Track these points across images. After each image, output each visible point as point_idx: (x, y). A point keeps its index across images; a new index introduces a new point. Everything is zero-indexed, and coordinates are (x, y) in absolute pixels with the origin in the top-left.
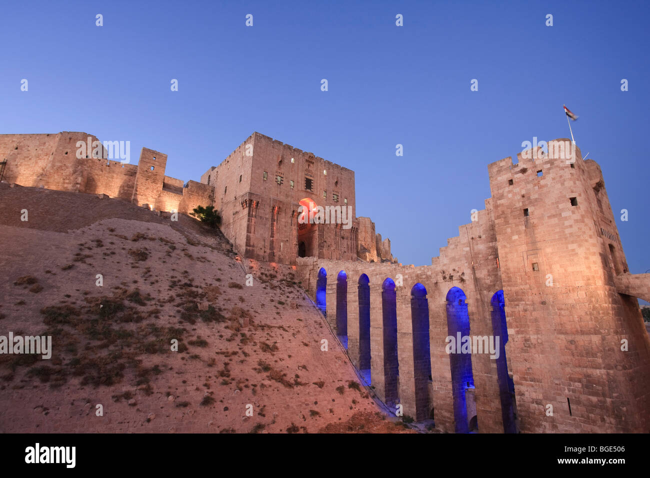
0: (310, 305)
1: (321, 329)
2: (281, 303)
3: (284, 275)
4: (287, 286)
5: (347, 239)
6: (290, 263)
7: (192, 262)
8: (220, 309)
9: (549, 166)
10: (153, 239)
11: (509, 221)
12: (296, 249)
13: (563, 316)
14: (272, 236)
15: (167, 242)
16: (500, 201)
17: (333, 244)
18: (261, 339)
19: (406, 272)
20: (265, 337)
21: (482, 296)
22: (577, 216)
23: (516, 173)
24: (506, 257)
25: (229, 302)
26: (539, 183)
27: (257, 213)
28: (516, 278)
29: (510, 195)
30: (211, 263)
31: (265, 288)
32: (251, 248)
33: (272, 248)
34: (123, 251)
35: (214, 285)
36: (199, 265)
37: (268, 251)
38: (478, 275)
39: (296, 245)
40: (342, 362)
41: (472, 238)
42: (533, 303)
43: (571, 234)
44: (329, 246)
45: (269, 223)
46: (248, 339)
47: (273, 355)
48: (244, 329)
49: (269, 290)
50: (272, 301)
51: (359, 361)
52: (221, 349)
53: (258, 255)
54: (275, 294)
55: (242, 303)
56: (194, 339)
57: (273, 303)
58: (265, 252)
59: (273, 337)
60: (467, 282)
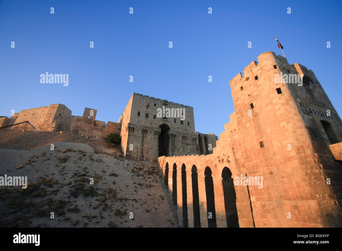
0: (159, 186)
1: (162, 200)
2: (140, 184)
3: (148, 168)
4: (148, 174)
5: (190, 145)
6: (154, 161)
7: (92, 162)
8: (97, 189)
9: (260, 71)
10: (75, 151)
11: (243, 115)
12: (157, 153)
13: (285, 183)
14: (142, 146)
15: (83, 152)
16: (237, 102)
17: (181, 148)
18: (117, 207)
19: (202, 159)
20: (121, 206)
21: (241, 172)
22: (283, 101)
23: (244, 82)
24: (244, 140)
25: (105, 184)
26: (257, 84)
27: (134, 134)
28: (251, 155)
29: (242, 97)
30: (104, 163)
31: (133, 176)
32: (129, 153)
33: (142, 152)
34: (55, 158)
35: (100, 175)
36: (96, 164)
37: (140, 154)
38: (237, 157)
39: (157, 150)
40: (171, 223)
41: (231, 131)
42: (264, 174)
43: (280, 115)
44: (178, 150)
45: (141, 139)
46: (108, 207)
47: (121, 218)
48: (108, 201)
49: (135, 177)
50: (135, 183)
51: (183, 223)
52: (86, 214)
53: (133, 157)
54: (138, 179)
55: (114, 185)
56: (72, 207)
57: (135, 185)
58: (137, 155)
59: (126, 206)
60: (231, 163)
